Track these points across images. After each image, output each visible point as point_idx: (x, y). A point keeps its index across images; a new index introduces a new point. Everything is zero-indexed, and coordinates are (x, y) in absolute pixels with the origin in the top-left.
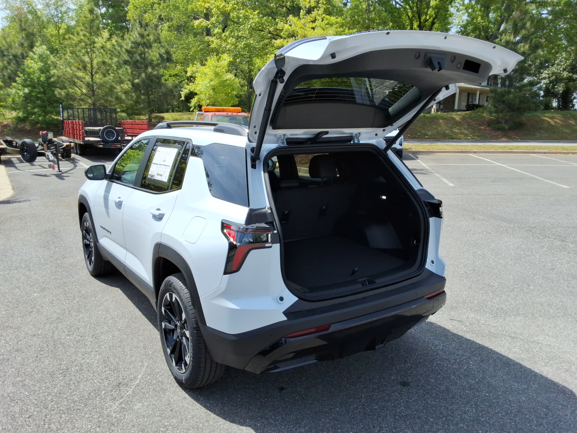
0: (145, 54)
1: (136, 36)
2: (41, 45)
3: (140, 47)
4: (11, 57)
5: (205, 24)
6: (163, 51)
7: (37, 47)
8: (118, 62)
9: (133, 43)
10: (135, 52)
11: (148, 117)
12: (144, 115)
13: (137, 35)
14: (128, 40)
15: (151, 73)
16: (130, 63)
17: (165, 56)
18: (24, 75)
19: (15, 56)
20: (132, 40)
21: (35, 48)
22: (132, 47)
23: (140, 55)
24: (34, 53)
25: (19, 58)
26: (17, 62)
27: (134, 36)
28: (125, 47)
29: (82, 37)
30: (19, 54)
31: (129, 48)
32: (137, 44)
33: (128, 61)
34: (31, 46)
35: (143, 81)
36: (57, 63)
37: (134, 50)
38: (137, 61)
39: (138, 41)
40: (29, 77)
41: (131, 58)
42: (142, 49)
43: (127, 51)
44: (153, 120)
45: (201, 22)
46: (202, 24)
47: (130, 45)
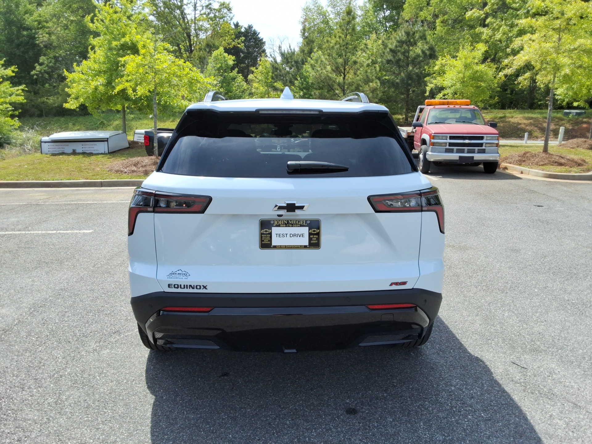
0: (409, 53)
1: (402, 35)
2: (318, 51)
3: (405, 46)
4: (293, 63)
5: (478, 15)
6: (426, 47)
7: (314, 53)
8: (382, 62)
9: (398, 42)
10: (399, 51)
11: (404, 116)
12: (401, 114)
13: (404, 34)
14: (393, 39)
15: (411, 71)
16: (393, 62)
17: (428, 52)
18: (301, 79)
19: (296, 62)
20: (398, 39)
21: (313, 54)
22: (396, 47)
23: (403, 53)
24: (311, 59)
25: (299, 64)
26: (297, 67)
27: (400, 35)
28: (390, 46)
29: (338, 39)
30: (299, 60)
31: (393, 47)
32: (401, 42)
33: (391, 60)
34: (311, 52)
35: (402, 80)
36: (315, 66)
37: (399, 48)
38: (400, 60)
39: (403, 40)
40: (305, 80)
41: (394, 57)
42: (406, 48)
43: (391, 50)
44: (409, 119)
45: (474, 13)
46: (475, 15)
47: (394, 44)
